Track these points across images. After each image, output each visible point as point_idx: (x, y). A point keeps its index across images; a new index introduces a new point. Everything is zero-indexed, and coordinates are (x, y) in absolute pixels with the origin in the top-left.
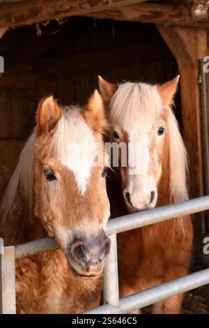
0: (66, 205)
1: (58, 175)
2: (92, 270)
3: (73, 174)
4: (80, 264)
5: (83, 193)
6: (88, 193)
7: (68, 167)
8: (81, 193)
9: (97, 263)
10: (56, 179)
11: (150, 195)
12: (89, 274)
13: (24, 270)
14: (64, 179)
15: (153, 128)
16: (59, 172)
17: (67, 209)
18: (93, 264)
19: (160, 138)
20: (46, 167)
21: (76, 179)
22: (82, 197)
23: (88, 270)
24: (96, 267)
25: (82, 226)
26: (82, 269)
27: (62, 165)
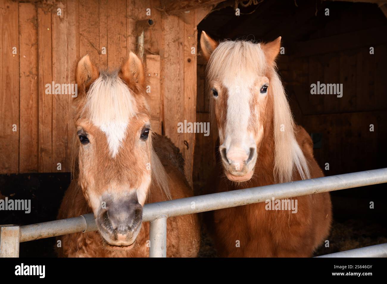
0: (98, 169)
1: (90, 137)
2: (122, 239)
3: (105, 135)
4: (107, 232)
5: (114, 155)
6: (120, 155)
7: (101, 128)
8: (112, 155)
9: (125, 231)
10: (88, 141)
11: (249, 151)
12: (118, 243)
13: (88, 242)
14: (96, 141)
15: (255, 84)
16: (92, 134)
17: (98, 173)
18: (121, 232)
19: (262, 97)
20: (79, 128)
21: (108, 140)
22: (113, 159)
23: (116, 239)
24: (125, 236)
25: (109, 190)
26: (110, 237)
27: (95, 127)
